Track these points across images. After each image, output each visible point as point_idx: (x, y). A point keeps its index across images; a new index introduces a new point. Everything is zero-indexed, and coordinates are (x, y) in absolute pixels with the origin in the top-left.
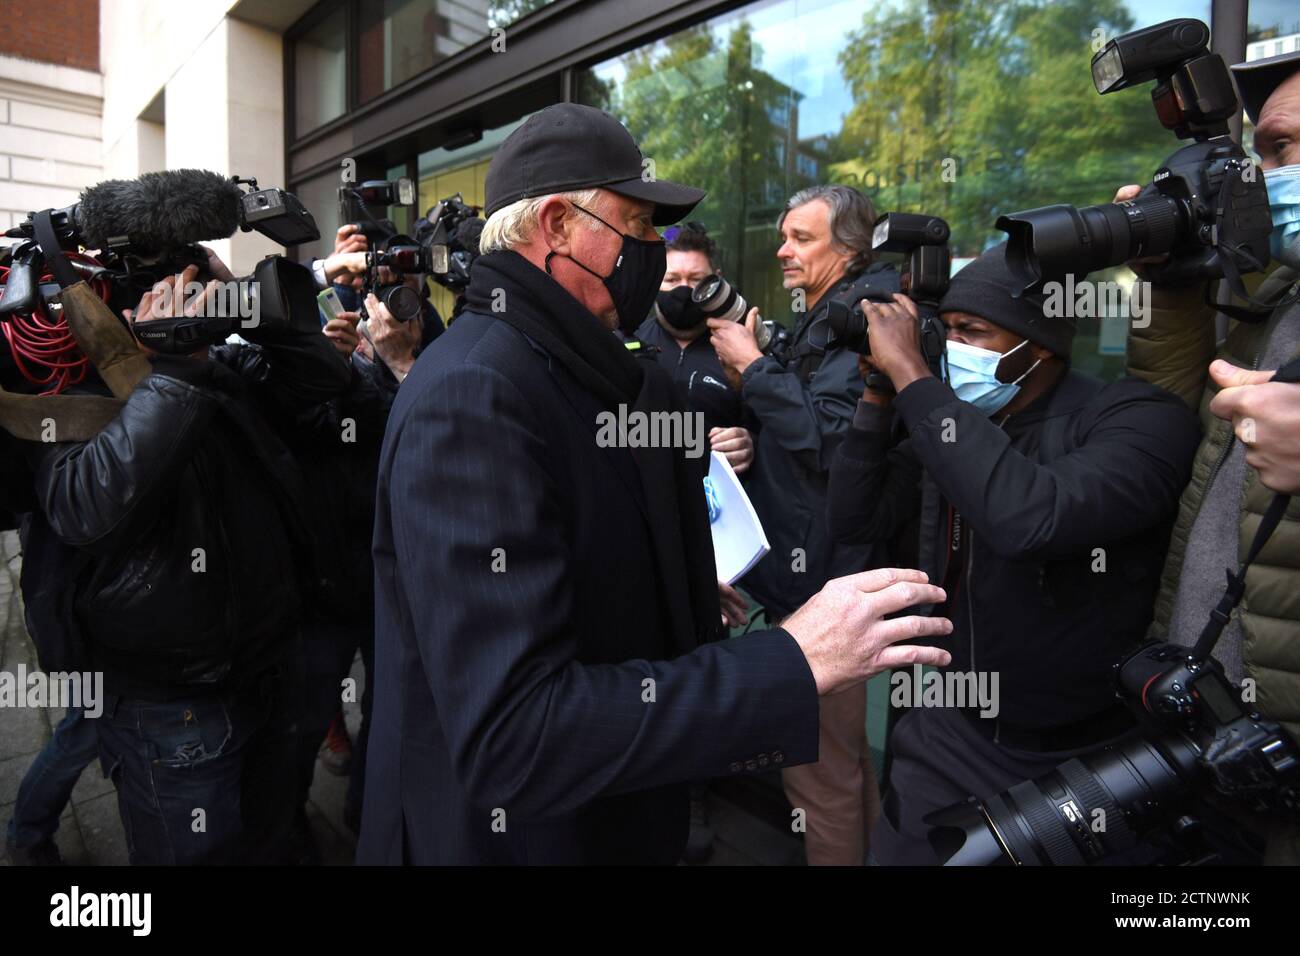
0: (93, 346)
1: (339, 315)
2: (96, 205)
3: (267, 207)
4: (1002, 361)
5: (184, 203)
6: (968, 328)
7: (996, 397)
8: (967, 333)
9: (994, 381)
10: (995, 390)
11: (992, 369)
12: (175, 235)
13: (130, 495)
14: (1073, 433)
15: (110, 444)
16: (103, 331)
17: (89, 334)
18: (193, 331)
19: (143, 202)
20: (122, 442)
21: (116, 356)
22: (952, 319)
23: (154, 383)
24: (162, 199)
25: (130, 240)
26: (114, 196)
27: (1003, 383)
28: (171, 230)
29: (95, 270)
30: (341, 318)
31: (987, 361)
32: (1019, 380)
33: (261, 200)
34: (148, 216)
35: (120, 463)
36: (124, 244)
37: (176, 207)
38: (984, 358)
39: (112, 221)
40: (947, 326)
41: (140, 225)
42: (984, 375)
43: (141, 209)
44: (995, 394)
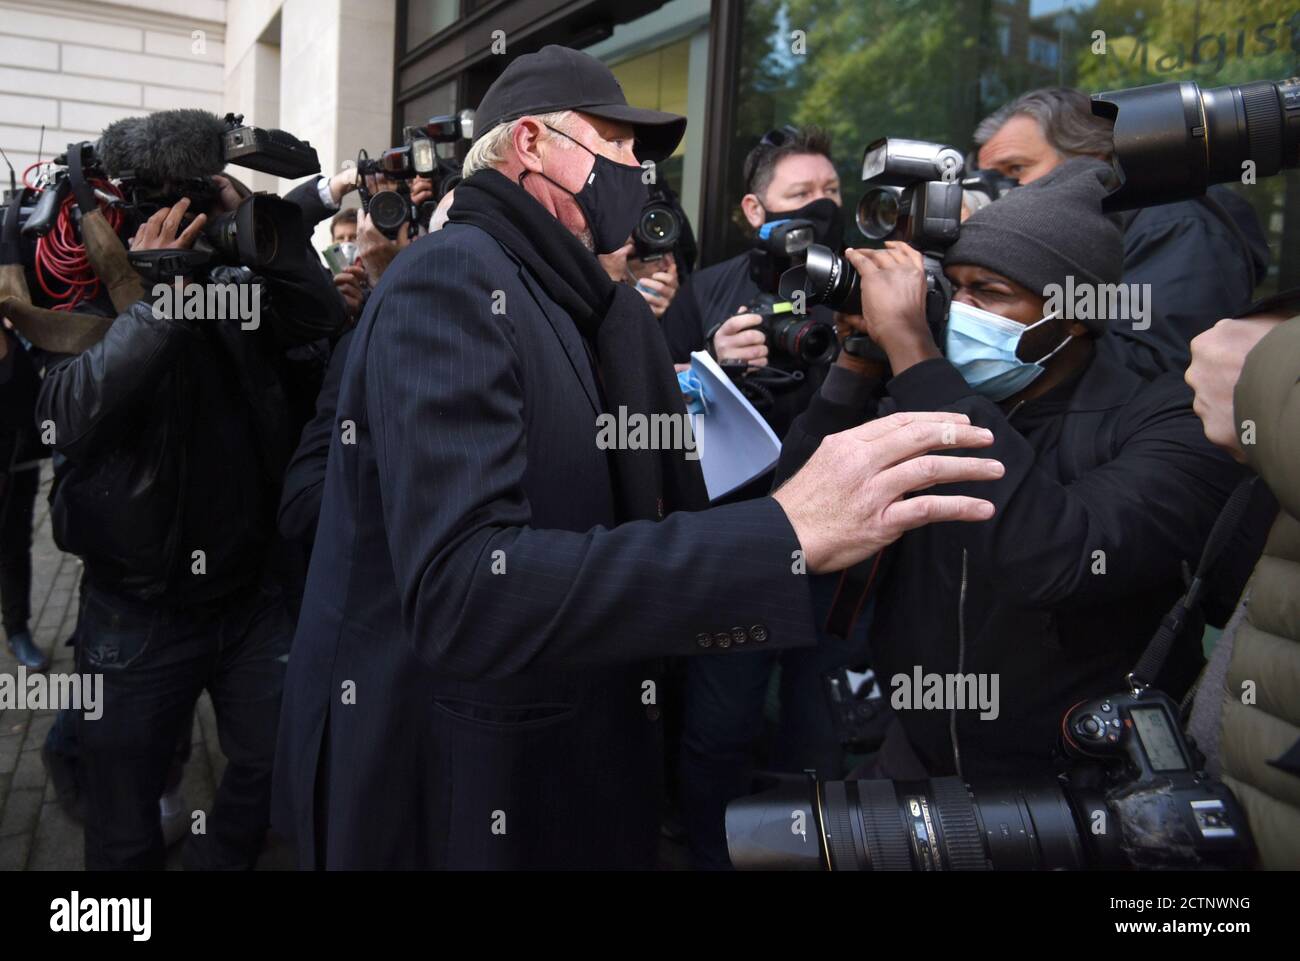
0: (102, 268)
1: (345, 269)
2: (110, 142)
3: (241, 146)
4: (1025, 334)
5: (174, 143)
6: (984, 288)
7: (1012, 379)
8: (981, 294)
9: (1015, 359)
10: (1012, 370)
11: (1012, 344)
12: (169, 171)
13: (95, 411)
14: (1108, 437)
15: (89, 361)
16: (111, 255)
17: (100, 257)
18: (174, 263)
19: (145, 140)
20: (99, 360)
21: (122, 278)
22: (963, 273)
23: (136, 310)
24: (159, 137)
25: (137, 174)
26: (124, 134)
27: (1024, 362)
28: (166, 168)
29: (111, 198)
30: (346, 272)
31: (1006, 334)
32: (1043, 359)
33: (237, 138)
34: (148, 153)
35: (94, 381)
36: (130, 178)
37: (169, 145)
38: (1004, 329)
39: (123, 156)
40: (956, 283)
41: (142, 161)
42: (1001, 350)
43: (142, 148)
44: (1012, 374)
